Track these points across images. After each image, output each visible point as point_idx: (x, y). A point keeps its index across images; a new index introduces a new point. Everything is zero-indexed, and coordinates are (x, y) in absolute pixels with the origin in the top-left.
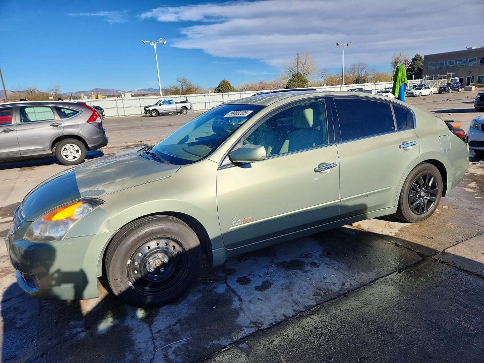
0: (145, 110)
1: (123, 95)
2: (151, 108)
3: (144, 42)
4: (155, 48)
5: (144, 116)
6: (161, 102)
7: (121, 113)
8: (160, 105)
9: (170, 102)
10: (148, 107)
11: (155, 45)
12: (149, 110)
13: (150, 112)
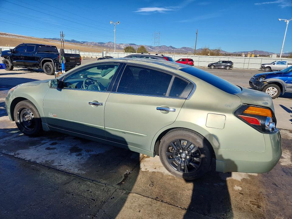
0: (262, 67)
1: (271, 56)
2: (266, 66)
3: (280, 20)
4: (287, 24)
5: (260, 71)
6: (276, 62)
7: (246, 67)
8: (274, 64)
9: (282, 63)
10: (264, 65)
11: (288, 22)
12: (264, 67)
13: (265, 68)
